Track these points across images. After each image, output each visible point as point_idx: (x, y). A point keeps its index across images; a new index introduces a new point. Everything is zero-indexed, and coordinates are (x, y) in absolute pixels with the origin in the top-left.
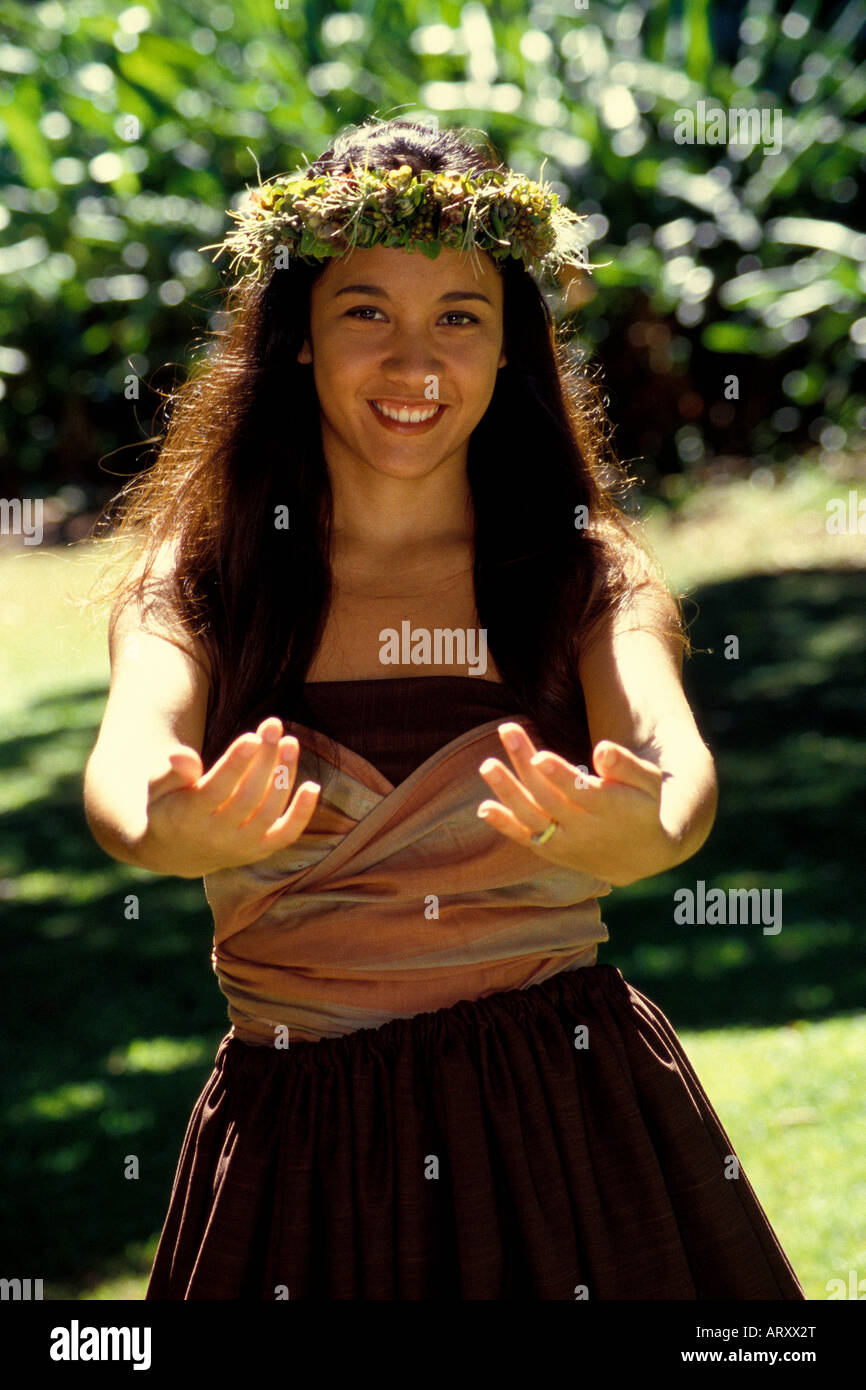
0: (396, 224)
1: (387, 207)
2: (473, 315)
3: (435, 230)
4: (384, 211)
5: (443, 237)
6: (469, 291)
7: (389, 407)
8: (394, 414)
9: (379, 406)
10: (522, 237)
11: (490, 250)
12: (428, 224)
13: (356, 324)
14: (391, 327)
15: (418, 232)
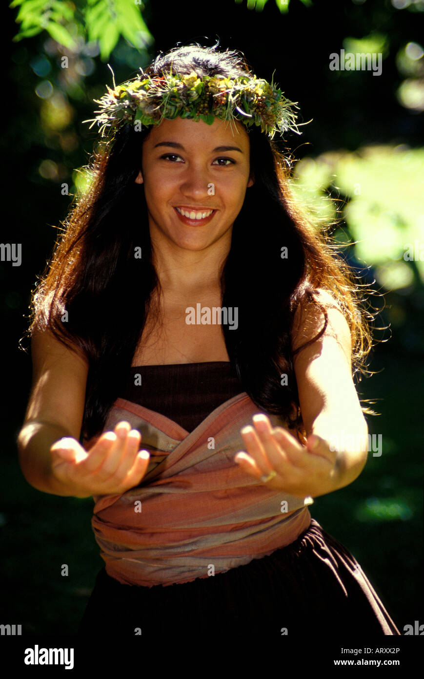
0: (188, 105)
1: (183, 95)
2: (232, 159)
3: (210, 108)
4: (181, 97)
5: (215, 112)
6: (230, 145)
7: (185, 211)
8: (187, 215)
9: (179, 209)
10: (260, 113)
11: (241, 120)
12: (206, 105)
13: (167, 163)
14: (186, 165)
15: (200, 109)
